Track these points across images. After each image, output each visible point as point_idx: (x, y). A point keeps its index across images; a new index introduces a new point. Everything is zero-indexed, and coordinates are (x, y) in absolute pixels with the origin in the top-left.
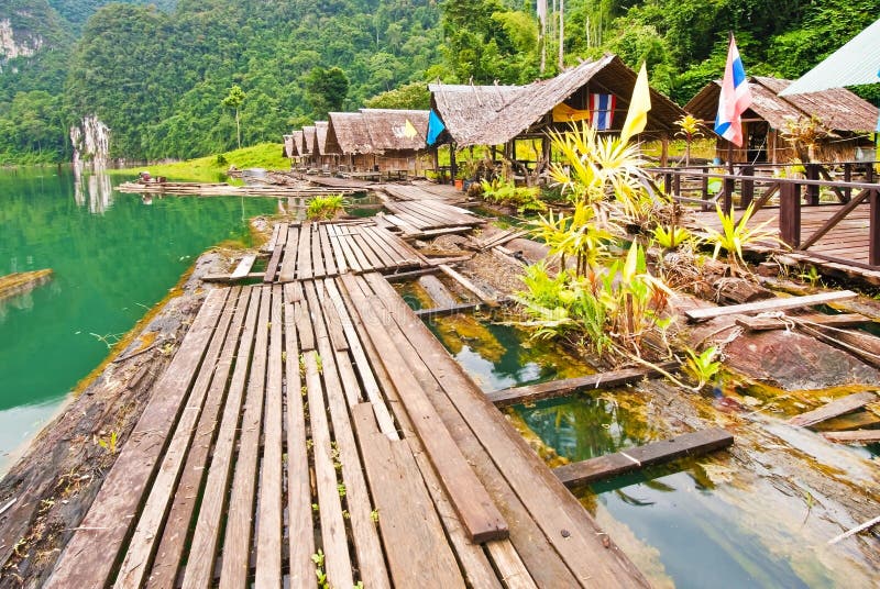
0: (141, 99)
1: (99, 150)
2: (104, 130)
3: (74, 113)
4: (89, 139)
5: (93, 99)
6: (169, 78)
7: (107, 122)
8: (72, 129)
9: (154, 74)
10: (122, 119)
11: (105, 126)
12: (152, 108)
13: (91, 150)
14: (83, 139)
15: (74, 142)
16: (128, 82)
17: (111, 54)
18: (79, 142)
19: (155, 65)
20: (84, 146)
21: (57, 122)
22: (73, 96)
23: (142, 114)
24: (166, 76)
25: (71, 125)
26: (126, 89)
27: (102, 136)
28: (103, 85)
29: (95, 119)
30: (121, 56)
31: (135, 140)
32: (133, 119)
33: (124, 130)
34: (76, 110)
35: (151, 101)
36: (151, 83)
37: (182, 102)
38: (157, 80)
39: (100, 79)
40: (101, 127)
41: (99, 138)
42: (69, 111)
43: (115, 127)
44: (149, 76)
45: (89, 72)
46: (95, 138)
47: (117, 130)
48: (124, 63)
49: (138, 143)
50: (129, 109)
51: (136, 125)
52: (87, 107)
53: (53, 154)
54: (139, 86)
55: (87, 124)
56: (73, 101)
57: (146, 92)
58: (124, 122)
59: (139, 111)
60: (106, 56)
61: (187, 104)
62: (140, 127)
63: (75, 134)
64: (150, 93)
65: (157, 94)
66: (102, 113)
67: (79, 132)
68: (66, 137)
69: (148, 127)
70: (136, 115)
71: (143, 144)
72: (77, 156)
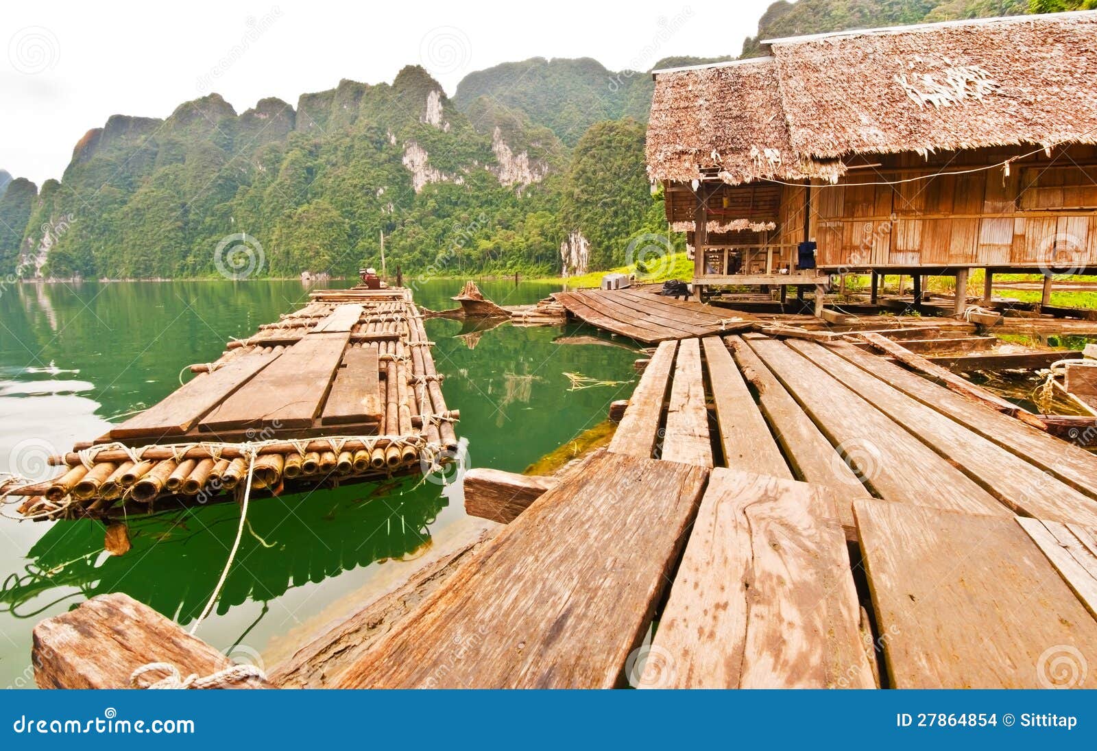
0: (616, 214)
1: (581, 263)
2: (585, 245)
3: (564, 230)
4: (574, 253)
5: (578, 216)
6: (640, 190)
7: (588, 237)
8: (562, 244)
9: (627, 188)
10: (598, 234)
11: (586, 241)
12: (623, 222)
13: (574, 263)
14: (569, 253)
15: (563, 256)
16: (605, 197)
17: (594, 172)
18: (566, 256)
19: (629, 179)
20: (570, 259)
21: (552, 239)
22: (564, 214)
23: (615, 228)
24: (638, 188)
25: (561, 241)
26: (605, 204)
27: (583, 251)
28: (587, 202)
29: (579, 234)
30: (601, 173)
31: (608, 253)
32: (607, 233)
33: (600, 244)
34: (565, 227)
35: (624, 215)
36: (623, 198)
37: (650, 215)
38: (630, 194)
39: (585, 197)
40: (583, 241)
41: (581, 253)
42: (561, 228)
43: (593, 242)
44: (624, 190)
45: (577, 191)
46: (578, 252)
47: (595, 244)
48: (604, 180)
49: (610, 257)
50: (605, 225)
51: (609, 239)
52: (573, 223)
53: (548, 267)
54: (614, 201)
55: (573, 241)
56: (564, 218)
57: (620, 206)
58: (600, 237)
59: (612, 226)
60: (590, 174)
61: (654, 215)
62: (613, 241)
63: (564, 249)
64: (623, 207)
65: (629, 207)
66: (584, 228)
67: (566, 247)
68: (558, 251)
69: (619, 241)
70: (611, 230)
71: (613, 258)
72: (565, 268)
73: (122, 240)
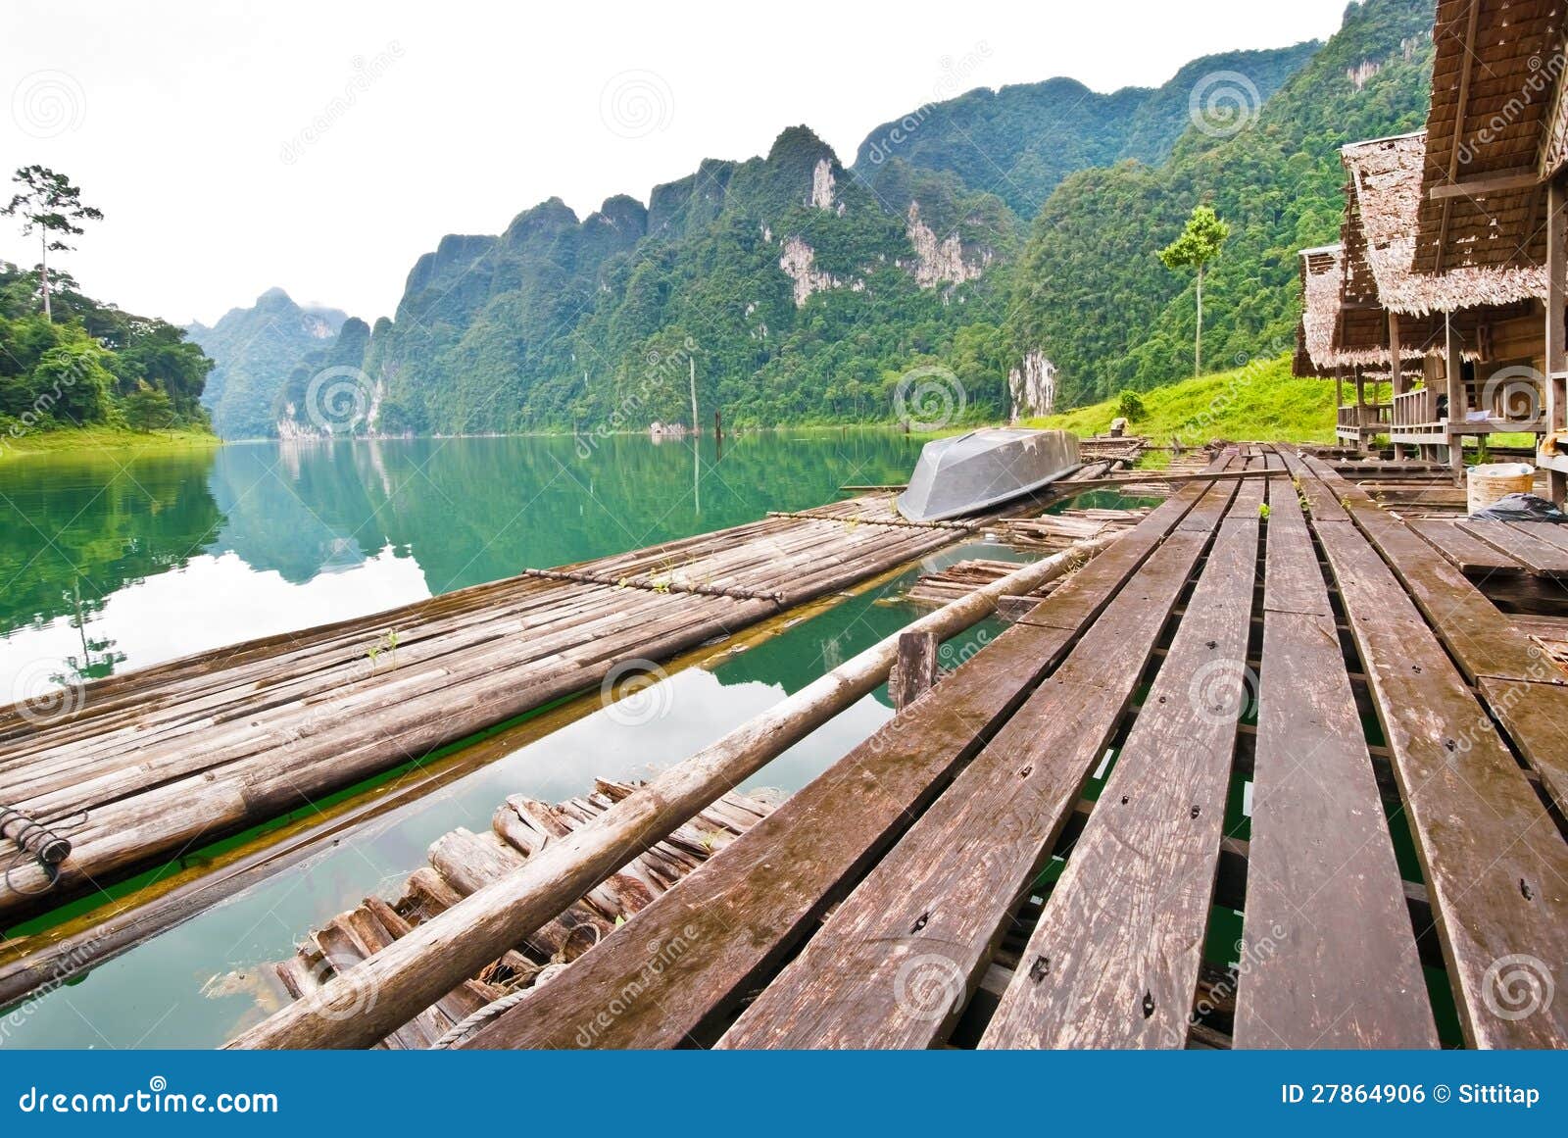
0: (1103, 320)
1: (1042, 401)
2: (1049, 371)
3: (1015, 350)
4: (1030, 386)
5: (1039, 326)
6: (1148, 277)
7: (1053, 359)
8: (1012, 372)
9: (1125, 275)
10: (1072, 353)
11: (1051, 366)
12: (1117, 332)
13: (1031, 402)
14: (1022, 386)
15: (1012, 390)
16: (1085, 294)
17: (1067, 254)
18: (1017, 391)
19: (1127, 260)
20: (1023, 395)
21: (996, 365)
22: (1016, 324)
23: (1101, 343)
24: (1143, 275)
25: (1010, 368)
26: (1083, 306)
27: (1046, 381)
28: (1053, 303)
29: (1040, 356)
30: (1079, 255)
31: (1089, 385)
32: (1088, 351)
33: (1074, 370)
34: (1017, 345)
35: (1117, 321)
36: (1118, 291)
37: (1164, 317)
38: (1128, 284)
39: (1050, 294)
40: (1046, 366)
41: (1042, 385)
42: (1010, 347)
43: (1063, 366)
44: (1118, 279)
45: (1037, 287)
46: (1038, 383)
47: (1066, 370)
48: (1083, 265)
49: (1093, 389)
50: (1084, 337)
51: (1091, 361)
52: (1030, 339)
53: (988, 408)
54: (1101, 298)
55: (1029, 364)
56: (1017, 330)
57: (1110, 307)
58: (1075, 357)
59: (1097, 339)
60: (1059, 258)
61: (1173, 317)
62: (1097, 363)
63: (1015, 379)
64: (1117, 307)
65: (1127, 307)
66: (1049, 345)
67: (1018, 376)
68: (1004, 384)
69: (1108, 363)
70: (1093, 346)
71: (1097, 391)
72: (1015, 409)
73: (455, 387)
